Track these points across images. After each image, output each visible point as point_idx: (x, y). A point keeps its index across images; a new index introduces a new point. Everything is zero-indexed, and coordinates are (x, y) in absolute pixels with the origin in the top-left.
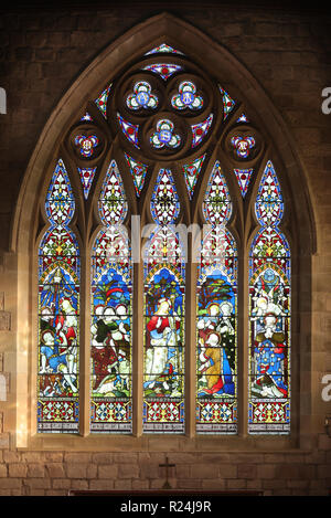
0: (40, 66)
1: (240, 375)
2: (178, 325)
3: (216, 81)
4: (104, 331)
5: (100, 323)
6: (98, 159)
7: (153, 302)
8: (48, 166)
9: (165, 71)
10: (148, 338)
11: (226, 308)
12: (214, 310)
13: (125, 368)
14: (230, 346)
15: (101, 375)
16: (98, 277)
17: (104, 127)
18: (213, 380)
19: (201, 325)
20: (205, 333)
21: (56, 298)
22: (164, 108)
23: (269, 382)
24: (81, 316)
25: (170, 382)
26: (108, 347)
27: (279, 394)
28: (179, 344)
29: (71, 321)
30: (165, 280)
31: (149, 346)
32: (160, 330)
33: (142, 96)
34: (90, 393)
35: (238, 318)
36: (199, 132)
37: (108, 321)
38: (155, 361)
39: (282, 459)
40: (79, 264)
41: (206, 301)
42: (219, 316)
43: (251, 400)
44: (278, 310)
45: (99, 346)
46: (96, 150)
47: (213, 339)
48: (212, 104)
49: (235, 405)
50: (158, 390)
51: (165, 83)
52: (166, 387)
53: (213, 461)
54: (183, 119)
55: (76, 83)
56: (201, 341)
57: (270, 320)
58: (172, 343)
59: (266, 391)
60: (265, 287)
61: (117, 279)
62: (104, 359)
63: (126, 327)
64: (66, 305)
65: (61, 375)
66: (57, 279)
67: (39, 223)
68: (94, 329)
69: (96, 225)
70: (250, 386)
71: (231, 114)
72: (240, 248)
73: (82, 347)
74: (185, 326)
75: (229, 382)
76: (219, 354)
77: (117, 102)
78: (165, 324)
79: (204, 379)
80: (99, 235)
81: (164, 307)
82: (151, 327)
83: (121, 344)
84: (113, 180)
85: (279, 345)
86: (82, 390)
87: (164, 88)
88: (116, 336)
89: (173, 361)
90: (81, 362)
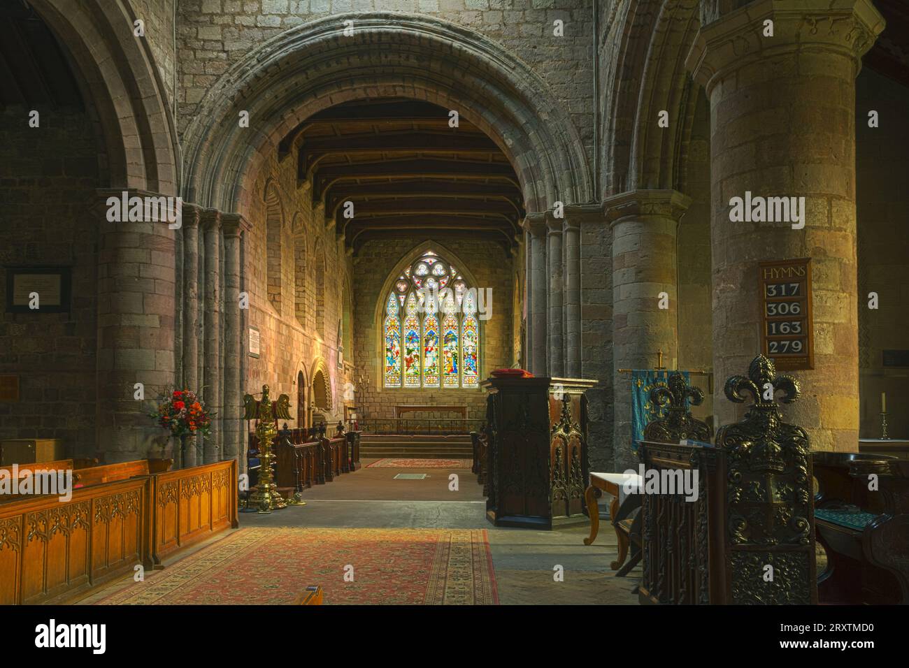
0: (383, 259)
1: (460, 366)
2: (437, 349)
3: (449, 265)
4: (409, 352)
5: (408, 349)
6: (407, 293)
7: (427, 341)
8: (388, 294)
9: (431, 262)
10: (426, 354)
11: (454, 344)
12: (450, 344)
13: (417, 364)
14: (456, 357)
15: (408, 366)
16: (406, 333)
17: (409, 282)
18: (450, 369)
19: (445, 349)
20: (446, 352)
21: (392, 340)
22: (430, 275)
23: (470, 369)
24: (401, 347)
25: (434, 369)
26: (411, 357)
27: (474, 373)
28: (437, 356)
29: (398, 348)
30: (432, 334)
31: (426, 357)
32: (430, 351)
33: (422, 270)
34: (405, 373)
35: (459, 347)
36: (444, 283)
37: (411, 348)
38: (428, 362)
39: (475, 396)
40: (401, 328)
41: (446, 341)
42: (452, 346)
43: (463, 376)
44: (473, 344)
45: (408, 357)
46: (406, 289)
47: (449, 355)
48: (449, 273)
49: (458, 377)
50: (429, 372)
51: (430, 266)
52: (433, 371)
53: (450, 396)
54: (437, 278)
55: (397, 265)
56: (445, 355)
57: (470, 348)
58: (435, 356)
59: (469, 372)
60: (468, 336)
61: (414, 334)
62: (409, 361)
63: (418, 350)
64: (395, 343)
65: (394, 367)
66: (392, 334)
67: (385, 315)
68: (406, 351)
69: (406, 315)
70: (463, 370)
71: (455, 276)
72: (459, 323)
73: (402, 357)
74: (439, 350)
75: (456, 369)
76: (452, 360)
77: (413, 273)
78: (432, 349)
79: (446, 368)
80: (407, 319)
81: (431, 343)
82: (427, 350)
83: (416, 356)
84: (412, 299)
85: (474, 356)
86: (402, 372)
87: (430, 267)
88: (414, 353)
89: (435, 362)
90: (402, 363)
